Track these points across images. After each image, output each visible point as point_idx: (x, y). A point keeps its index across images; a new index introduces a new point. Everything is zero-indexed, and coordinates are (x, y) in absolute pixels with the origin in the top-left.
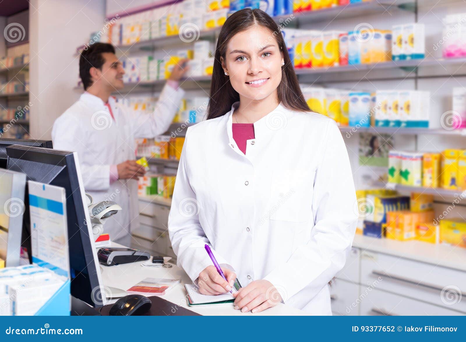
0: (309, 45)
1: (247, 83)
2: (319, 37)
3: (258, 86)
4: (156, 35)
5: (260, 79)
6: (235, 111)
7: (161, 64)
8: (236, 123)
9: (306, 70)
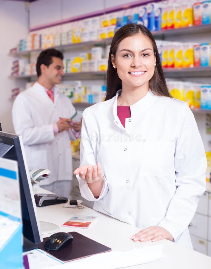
0: (172, 52)
1: (129, 73)
2: (179, 47)
3: (137, 76)
4: (65, 42)
5: (139, 72)
6: (119, 96)
7: (69, 62)
8: (120, 105)
9: (170, 69)
